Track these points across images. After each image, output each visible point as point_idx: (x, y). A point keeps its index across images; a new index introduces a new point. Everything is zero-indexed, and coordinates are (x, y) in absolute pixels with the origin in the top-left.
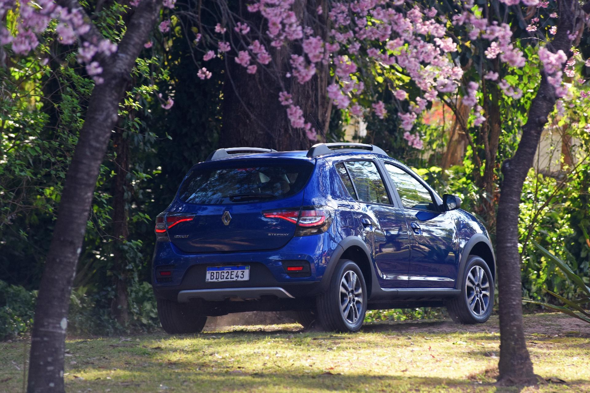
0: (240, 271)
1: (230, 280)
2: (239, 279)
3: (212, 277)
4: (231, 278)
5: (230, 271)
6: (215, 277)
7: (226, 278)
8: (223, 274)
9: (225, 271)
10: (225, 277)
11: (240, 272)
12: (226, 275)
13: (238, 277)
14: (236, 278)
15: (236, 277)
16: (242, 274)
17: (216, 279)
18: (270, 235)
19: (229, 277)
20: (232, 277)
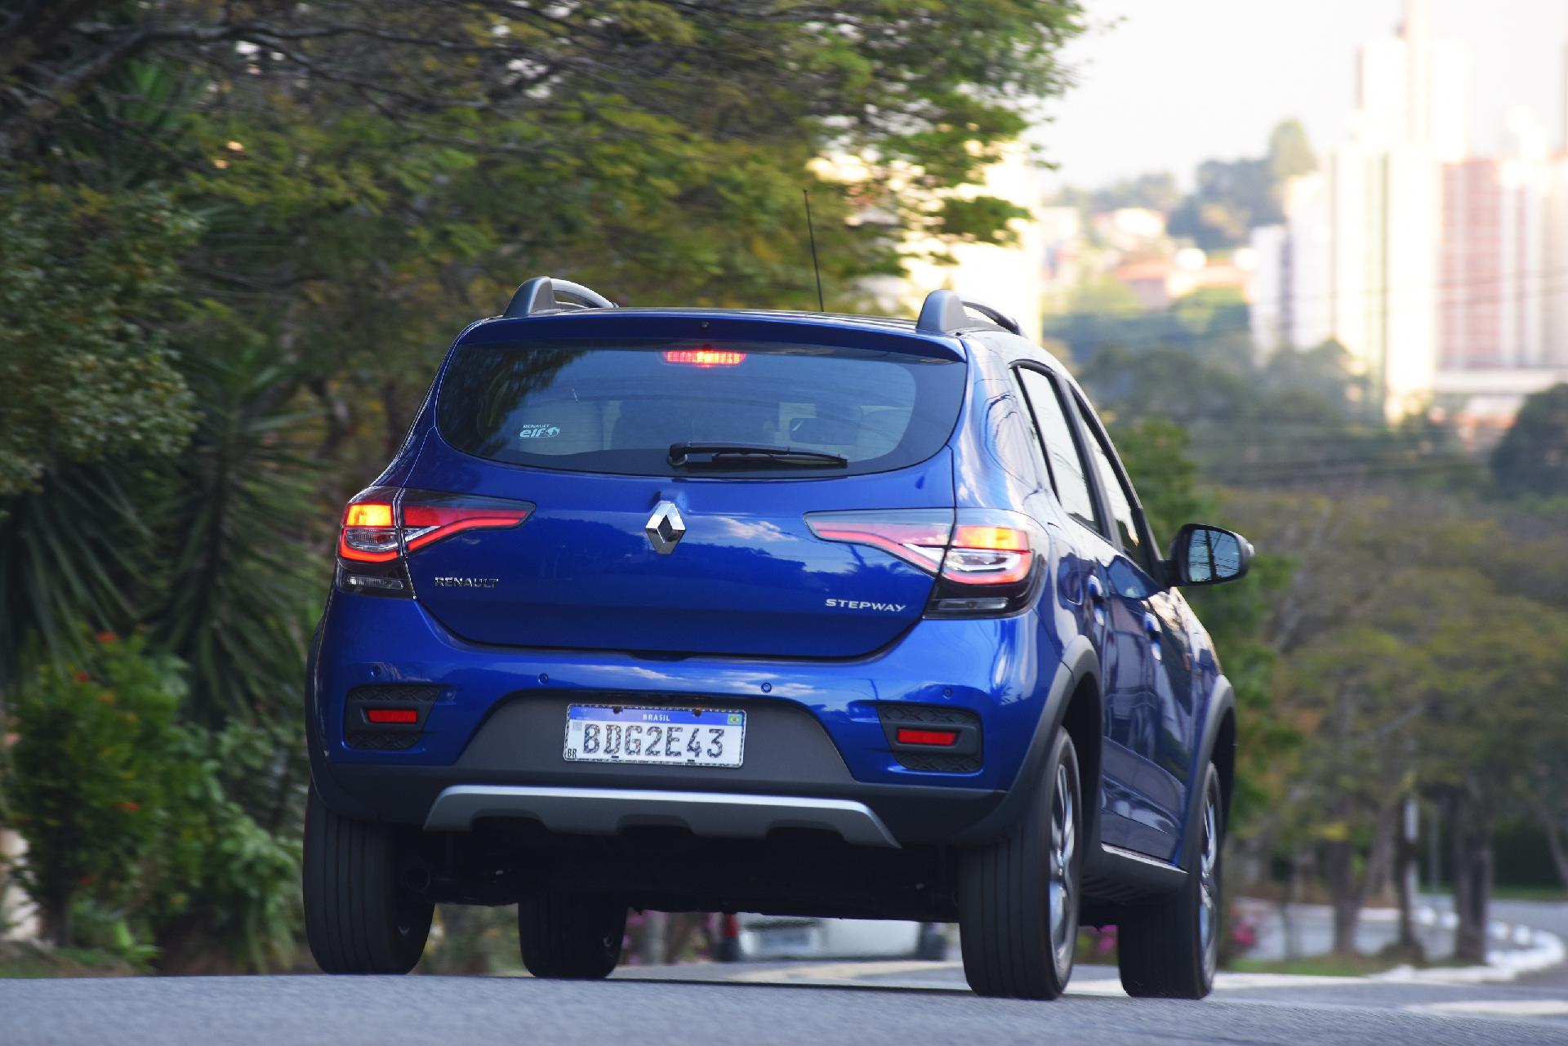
0: (704, 729)
1: (662, 758)
2: (704, 759)
3: (591, 744)
4: (668, 753)
5: (664, 727)
6: (603, 744)
7: (649, 751)
8: (634, 735)
9: (646, 726)
10: (644, 747)
11: (705, 734)
12: (647, 740)
13: (697, 751)
14: (692, 755)
15: (690, 749)
16: (715, 741)
17: (607, 751)
18: (831, 603)
19: (661, 746)
20: (674, 747)
